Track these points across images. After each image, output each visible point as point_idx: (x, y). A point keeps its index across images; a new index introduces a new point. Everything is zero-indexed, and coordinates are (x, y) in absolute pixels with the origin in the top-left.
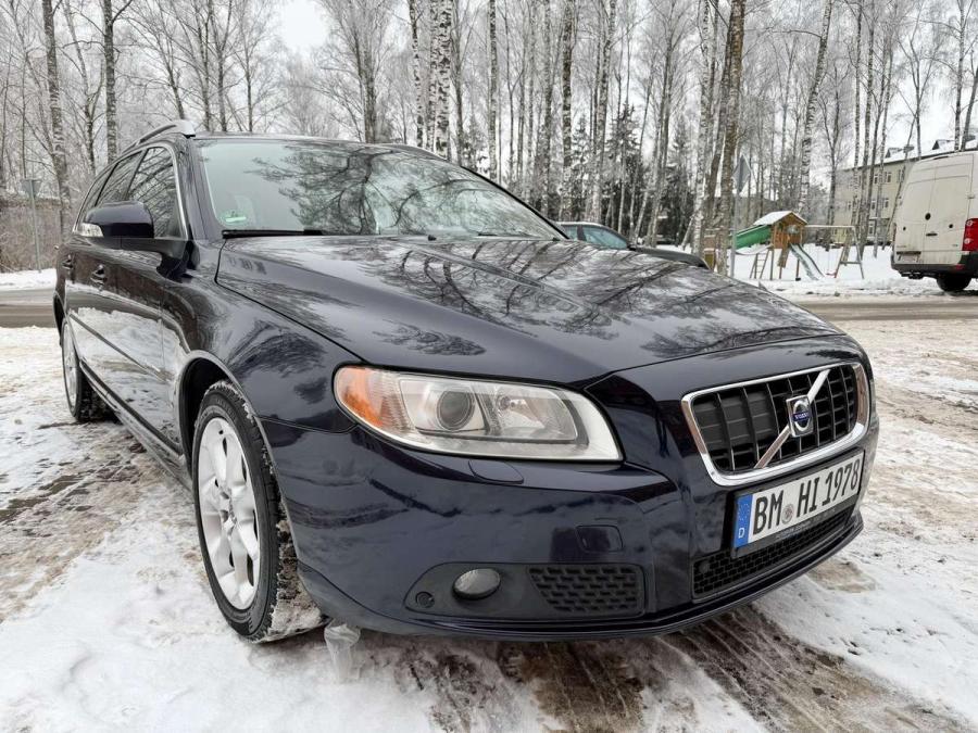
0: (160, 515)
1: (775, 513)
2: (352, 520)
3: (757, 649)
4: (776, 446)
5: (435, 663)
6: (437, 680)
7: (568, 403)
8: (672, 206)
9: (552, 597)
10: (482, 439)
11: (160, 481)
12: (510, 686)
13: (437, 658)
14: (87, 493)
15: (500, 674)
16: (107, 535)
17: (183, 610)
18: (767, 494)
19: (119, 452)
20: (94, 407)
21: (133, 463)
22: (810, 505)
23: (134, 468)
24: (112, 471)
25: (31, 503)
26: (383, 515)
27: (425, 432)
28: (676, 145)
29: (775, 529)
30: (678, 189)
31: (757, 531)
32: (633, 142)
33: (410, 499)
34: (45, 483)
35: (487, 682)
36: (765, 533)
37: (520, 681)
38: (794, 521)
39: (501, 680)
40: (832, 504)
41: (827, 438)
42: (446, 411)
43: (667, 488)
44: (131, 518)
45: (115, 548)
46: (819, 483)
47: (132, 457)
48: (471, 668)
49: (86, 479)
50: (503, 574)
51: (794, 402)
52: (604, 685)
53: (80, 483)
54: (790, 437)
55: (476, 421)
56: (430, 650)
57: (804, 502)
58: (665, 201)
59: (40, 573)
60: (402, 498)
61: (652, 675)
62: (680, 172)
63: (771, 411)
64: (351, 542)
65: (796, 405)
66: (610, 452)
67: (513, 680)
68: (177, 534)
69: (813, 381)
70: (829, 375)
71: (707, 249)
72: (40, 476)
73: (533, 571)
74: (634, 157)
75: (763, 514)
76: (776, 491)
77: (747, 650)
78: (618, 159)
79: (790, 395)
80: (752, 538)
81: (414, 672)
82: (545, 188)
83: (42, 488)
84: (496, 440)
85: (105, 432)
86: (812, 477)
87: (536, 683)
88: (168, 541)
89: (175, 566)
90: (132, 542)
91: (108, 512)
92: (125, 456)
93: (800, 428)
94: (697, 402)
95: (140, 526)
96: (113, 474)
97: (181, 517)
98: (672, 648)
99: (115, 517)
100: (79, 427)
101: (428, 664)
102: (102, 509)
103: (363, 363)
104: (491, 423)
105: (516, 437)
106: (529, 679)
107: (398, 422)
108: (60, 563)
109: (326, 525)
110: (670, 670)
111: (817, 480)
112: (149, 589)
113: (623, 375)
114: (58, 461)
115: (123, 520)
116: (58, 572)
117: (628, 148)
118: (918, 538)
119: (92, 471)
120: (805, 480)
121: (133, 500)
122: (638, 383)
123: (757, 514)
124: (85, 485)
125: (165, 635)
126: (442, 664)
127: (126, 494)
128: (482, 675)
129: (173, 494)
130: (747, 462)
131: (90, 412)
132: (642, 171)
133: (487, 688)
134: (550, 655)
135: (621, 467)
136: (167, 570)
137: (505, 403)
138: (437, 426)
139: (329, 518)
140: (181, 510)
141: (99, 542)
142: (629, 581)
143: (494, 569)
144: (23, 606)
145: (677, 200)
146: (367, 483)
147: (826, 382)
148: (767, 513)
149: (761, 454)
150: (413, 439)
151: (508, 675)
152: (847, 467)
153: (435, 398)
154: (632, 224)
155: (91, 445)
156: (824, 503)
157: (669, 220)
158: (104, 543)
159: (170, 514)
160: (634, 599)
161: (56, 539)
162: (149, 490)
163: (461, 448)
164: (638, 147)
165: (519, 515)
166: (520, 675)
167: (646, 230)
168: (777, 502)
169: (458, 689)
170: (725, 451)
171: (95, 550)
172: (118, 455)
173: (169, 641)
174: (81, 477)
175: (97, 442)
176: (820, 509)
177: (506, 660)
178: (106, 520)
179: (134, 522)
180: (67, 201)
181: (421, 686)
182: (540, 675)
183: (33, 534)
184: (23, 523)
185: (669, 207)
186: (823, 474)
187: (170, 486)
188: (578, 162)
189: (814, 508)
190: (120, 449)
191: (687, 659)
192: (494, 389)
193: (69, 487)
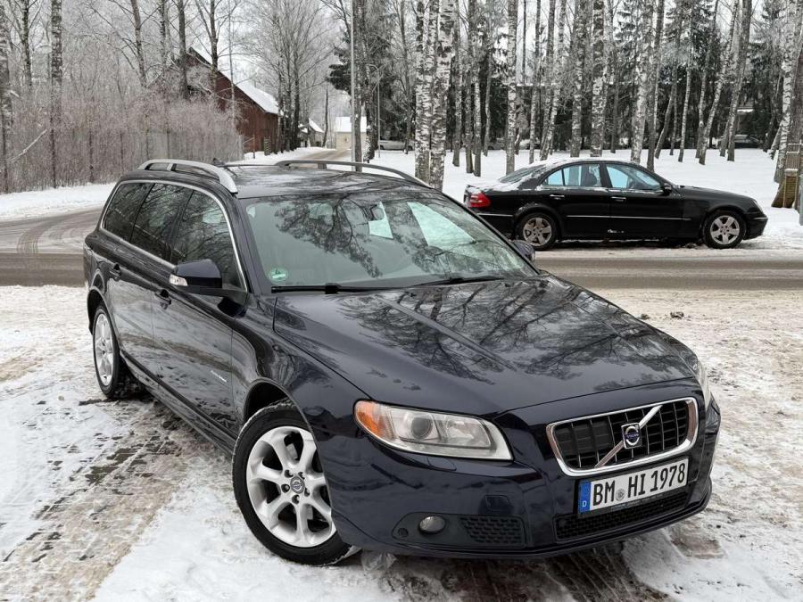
0: (206, 482)
1: (609, 494)
2: (360, 487)
3: (614, 587)
4: (612, 454)
5: (403, 580)
6: (404, 588)
7: (485, 427)
8: (760, 96)
9: (472, 534)
10: (435, 445)
11: (198, 455)
12: (447, 594)
13: (404, 577)
14: (145, 463)
15: (441, 587)
16: (174, 495)
17: (242, 545)
18: (603, 482)
19: (155, 429)
20: (126, 389)
21: (171, 438)
22: (639, 490)
23: (172, 443)
24: (156, 445)
25: (108, 469)
26: (379, 486)
27: (404, 440)
28: (766, 14)
29: (609, 503)
30: (768, 74)
31: (595, 503)
32: (706, 12)
33: (394, 476)
34: (111, 454)
35: (434, 591)
36: (602, 505)
37: (454, 591)
38: (626, 499)
39: (442, 590)
40: (659, 491)
41: (656, 449)
42: (416, 429)
43: (536, 476)
44: (186, 483)
45: (183, 504)
46: (645, 478)
47: (169, 433)
48: (425, 584)
49: (139, 452)
50: (446, 520)
51: (627, 427)
52: (504, 596)
53: (136, 455)
54: (624, 448)
55: (433, 434)
56: (400, 573)
57: (633, 489)
58: (750, 89)
59: (138, 519)
60: (390, 476)
61: (537, 595)
62: (770, 51)
63: (610, 432)
64: (360, 500)
65: (628, 429)
66: (507, 455)
67: (449, 591)
68: (223, 496)
69: (646, 414)
70: (661, 409)
71: (789, 169)
72: (103, 448)
73: (462, 519)
74: (707, 30)
75: (600, 494)
76: (610, 481)
77: (606, 587)
78: (685, 35)
79: (626, 422)
80: (592, 507)
81: (389, 583)
82: (579, 87)
83: (109, 458)
84: (443, 446)
85: (136, 410)
86: (639, 474)
87: (463, 593)
88: (219, 501)
89: (229, 518)
90: (194, 501)
91: (167, 478)
92: (162, 433)
93: (629, 443)
94: (557, 428)
95: (195, 490)
96: (158, 448)
97: (222, 484)
98: (556, 582)
99: (173, 482)
100: (113, 404)
101: (398, 580)
102: (162, 476)
103: (371, 400)
104: (442, 435)
105: (458, 444)
106: (459, 591)
107: (390, 434)
108: (149, 513)
109: (344, 488)
110: (549, 593)
111: (643, 476)
112: (217, 530)
113: (513, 412)
114: (110, 436)
115: (180, 485)
116: (150, 518)
117: (699, 18)
118: (785, 526)
119: (141, 445)
120: (633, 475)
121: (182, 470)
122: (521, 418)
123: (596, 494)
124: (141, 456)
125: (235, 558)
126: (407, 581)
127: (176, 465)
128: (431, 588)
129: (211, 467)
130: (589, 462)
131: (122, 393)
132: (716, 48)
133: (433, 594)
134: (475, 579)
135: (511, 464)
136: (224, 520)
137: (451, 424)
138: (411, 437)
139: (346, 485)
140: (220, 478)
141: (170, 500)
142: (515, 527)
143: (442, 517)
144: (138, 538)
145: (766, 88)
146: (369, 466)
147: (657, 413)
148: (603, 493)
149: (600, 459)
150: (397, 444)
151: (447, 588)
152: (671, 468)
153: (410, 422)
154: (701, 122)
155: (130, 422)
156: (652, 490)
157: (756, 115)
158: (174, 501)
159: (213, 481)
160: (519, 538)
161: (138, 497)
162: (193, 462)
163: (423, 450)
164: (711, 18)
165: (459, 489)
166: (454, 588)
167: (723, 128)
168: (611, 488)
169: (415, 593)
170: (575, 456)
171: (170, 505)
172: (156, 432)
173: (239, 561)
174: (135, 451)
175: (132, 419)
176: (648, 494)
177: (447, 581)
178: (168, 484)
179: (189, 487)
180: (9, 114)
181: (393, 590)
182: (466, 589)
183: (119, 493)
184: (109, 485)
185: (756, 97)
186: (649, 473)
187: (207, 459)
188: (631, 38)
189: (642, 492)
190: (156, 426)
191: (563, 588)
192: (444, 417)
193: (129, 458)
